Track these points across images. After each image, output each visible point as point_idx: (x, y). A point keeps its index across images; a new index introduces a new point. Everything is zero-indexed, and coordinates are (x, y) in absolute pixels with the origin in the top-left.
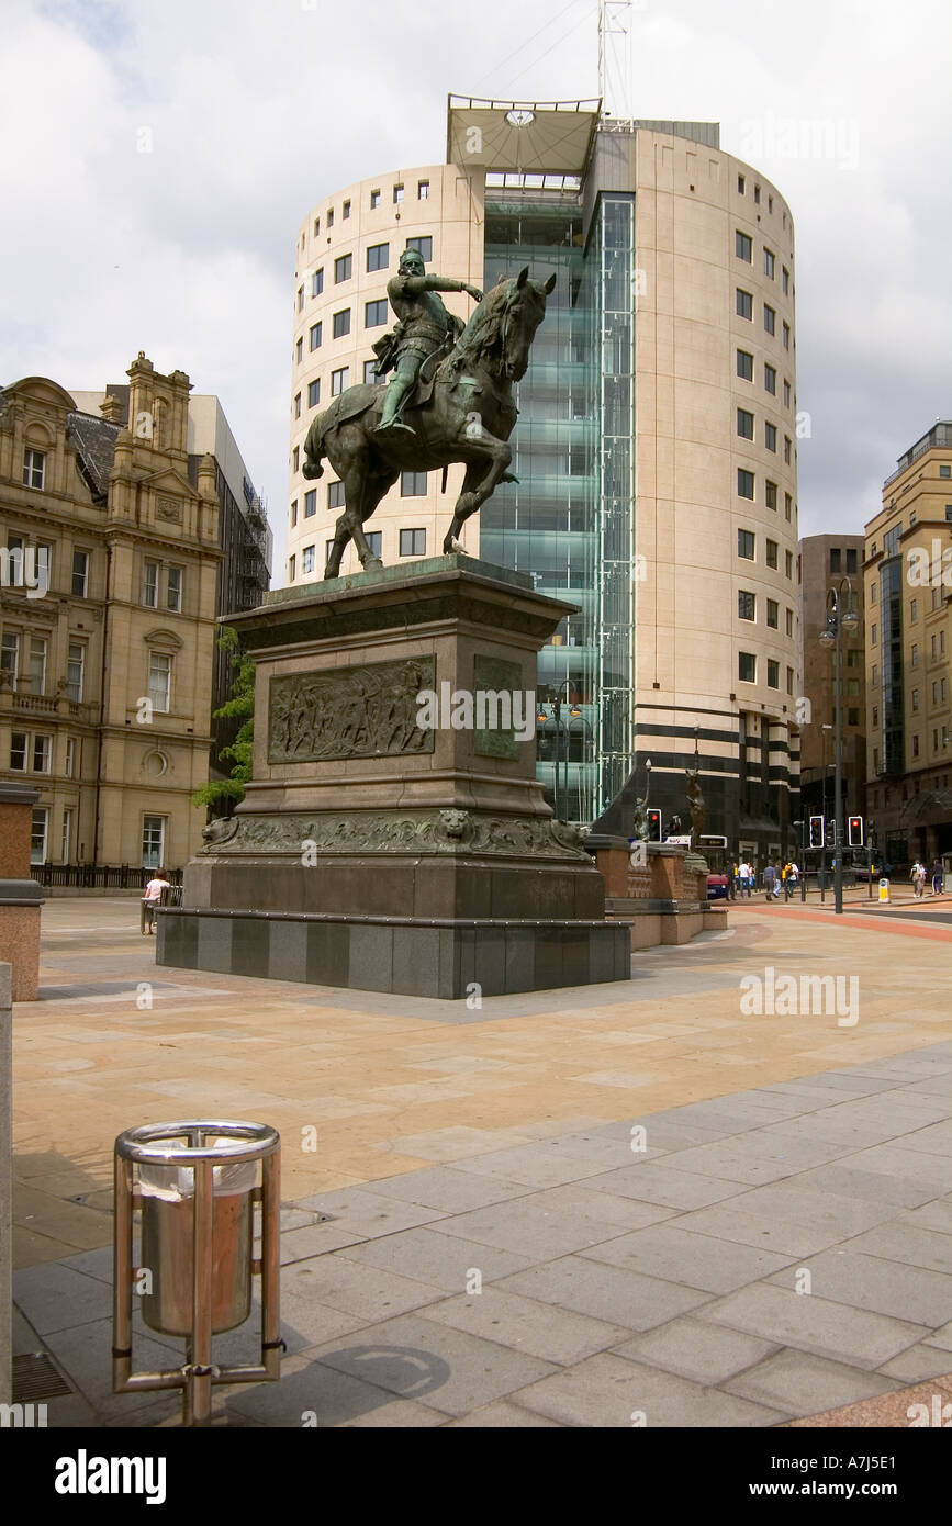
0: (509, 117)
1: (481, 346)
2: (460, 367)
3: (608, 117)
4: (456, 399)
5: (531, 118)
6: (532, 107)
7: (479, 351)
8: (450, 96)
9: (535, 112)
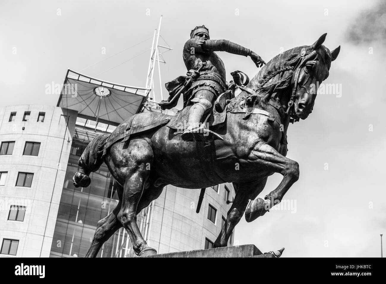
0: (97, 90)
1: (272, 89)
2: (252, 103)
3: (151, 101)
4: (250, 124)
5: (108, 93)
6: (111, 86)
7: (271, 93)
8: (69, 70)
9: (111, 90)
